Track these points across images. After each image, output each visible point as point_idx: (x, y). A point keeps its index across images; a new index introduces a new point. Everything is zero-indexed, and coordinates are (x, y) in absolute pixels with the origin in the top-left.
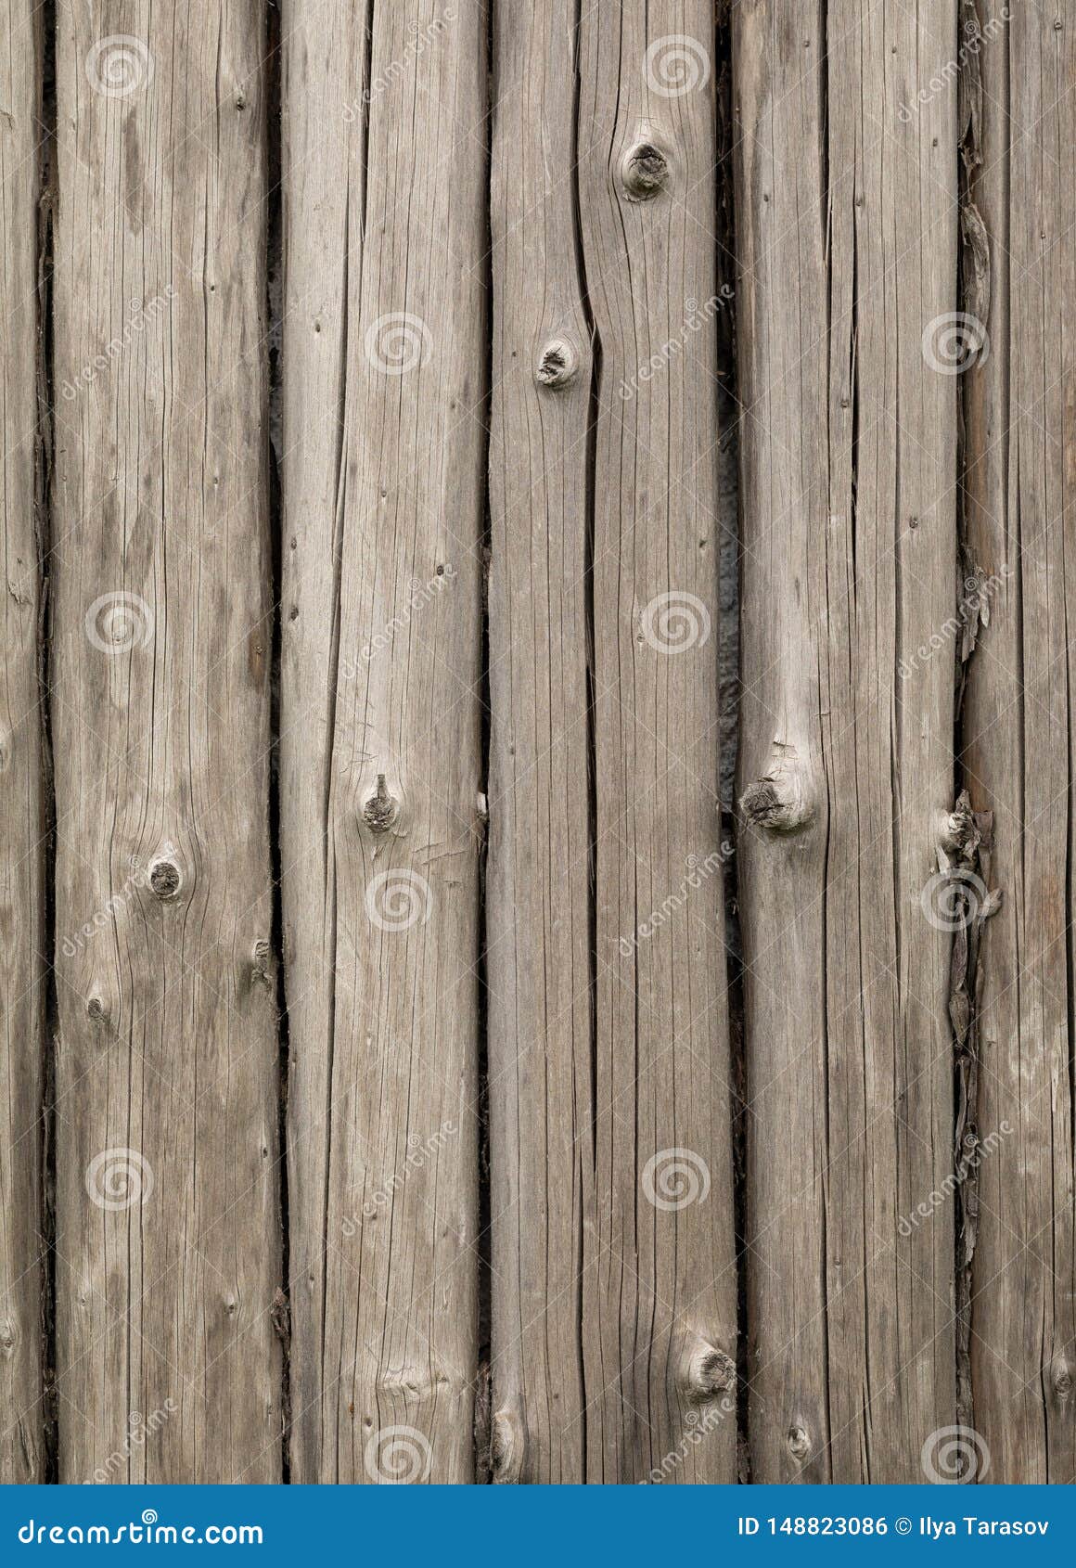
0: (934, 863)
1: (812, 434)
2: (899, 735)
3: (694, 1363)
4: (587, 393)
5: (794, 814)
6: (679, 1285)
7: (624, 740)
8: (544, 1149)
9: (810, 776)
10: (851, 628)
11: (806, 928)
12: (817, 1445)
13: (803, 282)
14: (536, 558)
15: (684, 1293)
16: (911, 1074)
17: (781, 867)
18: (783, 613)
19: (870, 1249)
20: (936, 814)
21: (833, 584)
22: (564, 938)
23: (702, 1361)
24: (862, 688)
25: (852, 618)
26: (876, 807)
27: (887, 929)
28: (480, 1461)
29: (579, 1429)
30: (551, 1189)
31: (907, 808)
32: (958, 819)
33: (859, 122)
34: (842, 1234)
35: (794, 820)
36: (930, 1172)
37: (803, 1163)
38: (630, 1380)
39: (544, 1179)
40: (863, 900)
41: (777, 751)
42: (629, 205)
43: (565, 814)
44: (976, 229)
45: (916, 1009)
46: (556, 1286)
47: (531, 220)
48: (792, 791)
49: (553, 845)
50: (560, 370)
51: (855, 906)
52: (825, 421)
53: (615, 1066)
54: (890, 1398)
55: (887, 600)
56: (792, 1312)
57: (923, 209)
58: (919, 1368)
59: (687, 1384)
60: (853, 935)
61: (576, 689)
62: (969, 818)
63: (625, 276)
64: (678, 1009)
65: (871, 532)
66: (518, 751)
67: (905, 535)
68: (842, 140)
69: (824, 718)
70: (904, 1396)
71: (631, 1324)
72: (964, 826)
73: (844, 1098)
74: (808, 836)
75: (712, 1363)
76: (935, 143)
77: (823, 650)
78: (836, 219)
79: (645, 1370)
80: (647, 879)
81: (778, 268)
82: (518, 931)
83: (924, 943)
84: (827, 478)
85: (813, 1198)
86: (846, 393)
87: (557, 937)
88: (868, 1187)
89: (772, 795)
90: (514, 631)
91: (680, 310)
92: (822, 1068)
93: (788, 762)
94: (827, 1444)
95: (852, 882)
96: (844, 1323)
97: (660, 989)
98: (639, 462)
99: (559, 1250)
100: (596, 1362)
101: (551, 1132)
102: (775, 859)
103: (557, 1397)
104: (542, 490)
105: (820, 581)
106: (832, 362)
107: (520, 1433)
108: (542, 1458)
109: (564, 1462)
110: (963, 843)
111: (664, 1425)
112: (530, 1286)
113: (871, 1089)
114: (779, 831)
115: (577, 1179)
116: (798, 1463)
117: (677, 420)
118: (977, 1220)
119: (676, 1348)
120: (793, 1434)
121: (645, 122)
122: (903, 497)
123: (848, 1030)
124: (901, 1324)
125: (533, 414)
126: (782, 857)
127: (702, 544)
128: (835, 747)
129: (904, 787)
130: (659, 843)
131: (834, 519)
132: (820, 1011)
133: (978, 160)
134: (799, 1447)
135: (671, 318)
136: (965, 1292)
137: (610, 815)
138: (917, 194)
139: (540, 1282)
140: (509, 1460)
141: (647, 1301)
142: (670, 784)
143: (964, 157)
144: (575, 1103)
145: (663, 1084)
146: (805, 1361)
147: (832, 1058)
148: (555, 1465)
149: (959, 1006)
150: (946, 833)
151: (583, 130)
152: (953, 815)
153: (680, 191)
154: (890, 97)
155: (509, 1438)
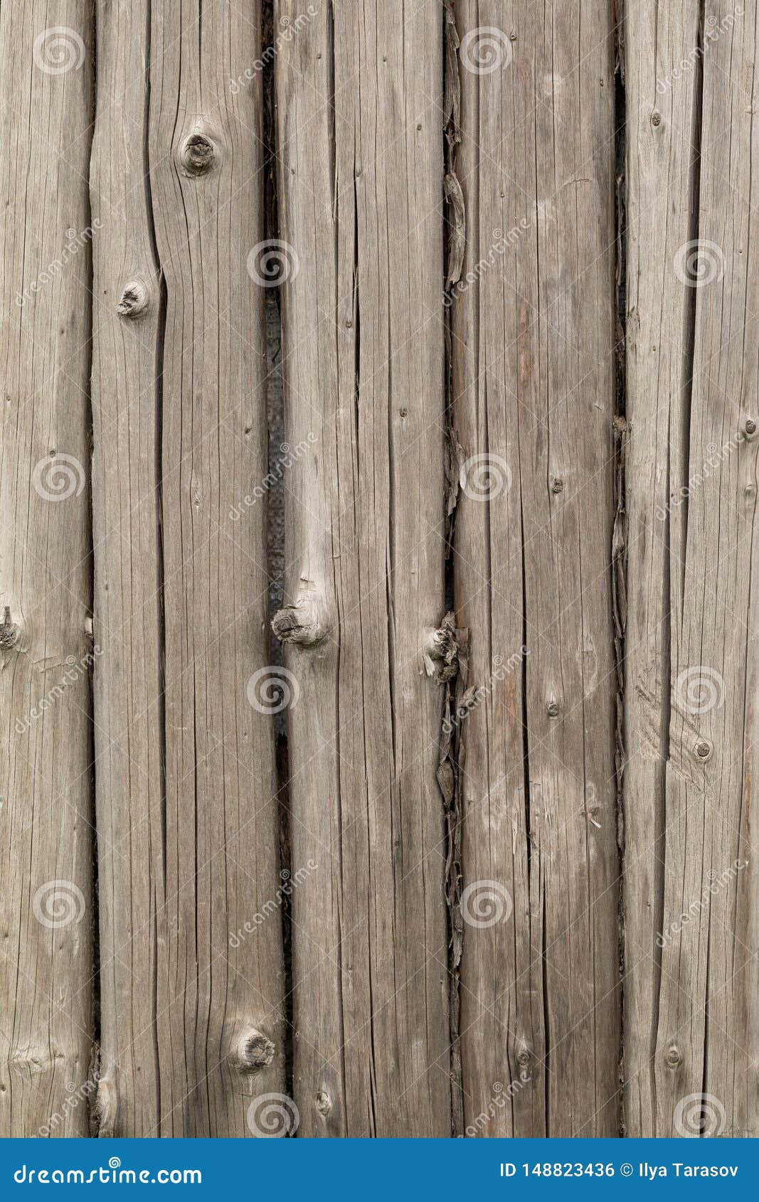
0: (422, 666)
1: (325, 348)
2: (393, 573)
3: (240, 1045)
4: (155, 321)
5: (312, 633)
6: (231, 986)
7: (185, 579)
8: (129, 884)
9: (325, 605)
10: (354, 491)
11: (325, 718)
12: (336, 1104)
13: (318, 235)
14: (121, 443)
15: (235, 992)
16: (405, 826)
17: (307, 672)
18: (306, 481)
19: (373, 958)
20: (424, 631)
21: (342, 460)
22: (142, 726)
23: (247, 1043)
24: (364, 538)
25: (356, 485)
26: (375, 627)
27: (385, 718)
28: (92, 1116)
29: (154, 1094)
30: (134, 914)
31: (400, 627)
32: (440, 634)
33: (358, 113)
34: (353, 947)
35: (313, 637)
36: (422, 900)
37: (325, 893)
38: (192, 1057)
39: (129, 907)
40: (366, 696)
41: (303, 585)
42: (187, 179)
43: (142, 634)
44: (455, 191)
45: (408, 777)
46: (138, 986)
47: (116, 192)
48: (311, 615)
49: (133, 658)
50: (134, 304)
51: (361, 701)
52: (334, 338)
53: (180, 823)
54: (390, 1070)
55: (382, 471)
56: (318, 1005)
57: (409, 178)
58: (414, 1046)
59: (235, 1060)
60: (359, 723)
61: (150, 541)
62: (450, 634)
63: (184, 232)
64: (228, 779)
65: (370, 420)
66: (110, 587)
67: (396, 422)
68: (345, 127)
69: (336, 561)
70: (402, 1068)
71: (193, 1015)
72: (447, 639)
73: (353, 845)
74: (325, 649)
75: (254, 1044)
76: (419, 128)
77: (335, 510)
78: (341, 187)
79: (204, 1049)
80: (203, 682)
81: (301, 224)
82: (111, 721)
83: (415, 727)
84: (336, 380)
85: (331, 920)
86: (351, 317)
87: (137, 726)
88: (372, 910)
89: (293, 618)
90: (107, 499)
91: (227, 257)
92: (337, 823)
93: (309, 593)
94: (342, 1105)
95: (358, 683)
96: (355, 1014)
97: (213, 764)
98: (195, 371)
99: (140, 960)
100: (167, 1043)
101: (134, 872)
102: (304, 666)
103: (139, 1069)
104: (124, 394)
105: (332, 457)
106: (339, 294)
107: (115, 1096)
108: (129, 1115)
109: (145, 1118)
110: (445, 652)
111: (219, 1090)
112: (121, 986)
113: (373, 838)
114: (303, 645)
115: (153, 907)
116: (323, 1118)
117: (225, 339)
118: (462, 935)
119: (227, 1033)
120: (319, 1097)
121: (199, 117)
122: (394, 394)
123: (356, 794)
124: (398, 1014)
125: (119, 337)
126: (307, 665)
127: (247, 431)
128: (344, 582)
129: (397, 611)
130: (213, 655)
131: (341, 411)
132: (335, 779)
133: (458, 140)
134: (324, 1106)
135: (220, 263)
136: (455, 988)
137: (175, 635)
138: (404, 167)
139: (128, 985)
140: (106, 1116)
141: (205, 998)
142: (221, 611)
143: (448, 137)
144: (150, 850)
145: (216, 834)
146: (328, 1042)
147: (344, 814)
148: (138, 1120)
149: (445, 774)
150: (432, 646)
151: (152, 124)
152: (438, 631)
153: (227, 169)
154: (381, 94)
155: (106, 1100)
